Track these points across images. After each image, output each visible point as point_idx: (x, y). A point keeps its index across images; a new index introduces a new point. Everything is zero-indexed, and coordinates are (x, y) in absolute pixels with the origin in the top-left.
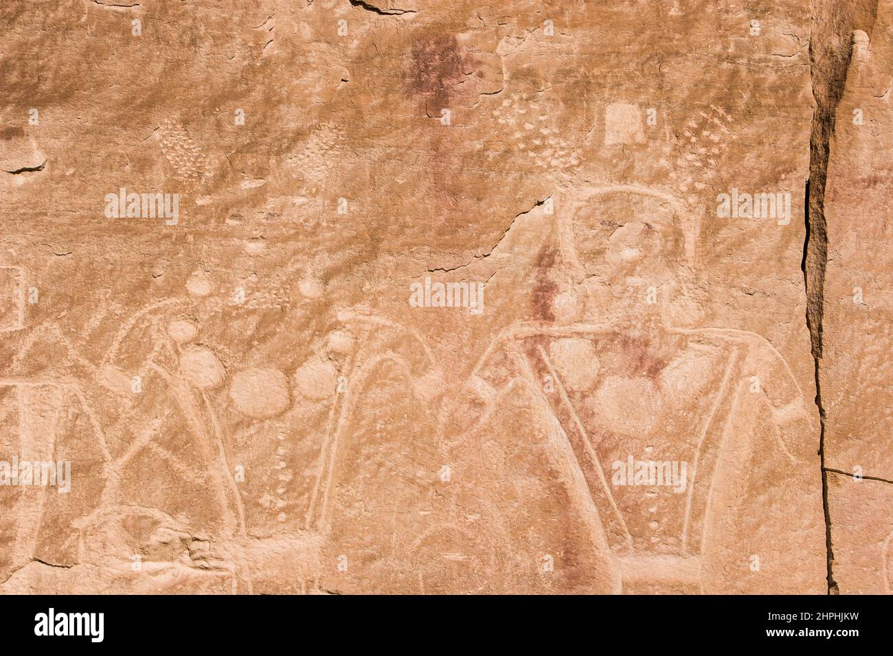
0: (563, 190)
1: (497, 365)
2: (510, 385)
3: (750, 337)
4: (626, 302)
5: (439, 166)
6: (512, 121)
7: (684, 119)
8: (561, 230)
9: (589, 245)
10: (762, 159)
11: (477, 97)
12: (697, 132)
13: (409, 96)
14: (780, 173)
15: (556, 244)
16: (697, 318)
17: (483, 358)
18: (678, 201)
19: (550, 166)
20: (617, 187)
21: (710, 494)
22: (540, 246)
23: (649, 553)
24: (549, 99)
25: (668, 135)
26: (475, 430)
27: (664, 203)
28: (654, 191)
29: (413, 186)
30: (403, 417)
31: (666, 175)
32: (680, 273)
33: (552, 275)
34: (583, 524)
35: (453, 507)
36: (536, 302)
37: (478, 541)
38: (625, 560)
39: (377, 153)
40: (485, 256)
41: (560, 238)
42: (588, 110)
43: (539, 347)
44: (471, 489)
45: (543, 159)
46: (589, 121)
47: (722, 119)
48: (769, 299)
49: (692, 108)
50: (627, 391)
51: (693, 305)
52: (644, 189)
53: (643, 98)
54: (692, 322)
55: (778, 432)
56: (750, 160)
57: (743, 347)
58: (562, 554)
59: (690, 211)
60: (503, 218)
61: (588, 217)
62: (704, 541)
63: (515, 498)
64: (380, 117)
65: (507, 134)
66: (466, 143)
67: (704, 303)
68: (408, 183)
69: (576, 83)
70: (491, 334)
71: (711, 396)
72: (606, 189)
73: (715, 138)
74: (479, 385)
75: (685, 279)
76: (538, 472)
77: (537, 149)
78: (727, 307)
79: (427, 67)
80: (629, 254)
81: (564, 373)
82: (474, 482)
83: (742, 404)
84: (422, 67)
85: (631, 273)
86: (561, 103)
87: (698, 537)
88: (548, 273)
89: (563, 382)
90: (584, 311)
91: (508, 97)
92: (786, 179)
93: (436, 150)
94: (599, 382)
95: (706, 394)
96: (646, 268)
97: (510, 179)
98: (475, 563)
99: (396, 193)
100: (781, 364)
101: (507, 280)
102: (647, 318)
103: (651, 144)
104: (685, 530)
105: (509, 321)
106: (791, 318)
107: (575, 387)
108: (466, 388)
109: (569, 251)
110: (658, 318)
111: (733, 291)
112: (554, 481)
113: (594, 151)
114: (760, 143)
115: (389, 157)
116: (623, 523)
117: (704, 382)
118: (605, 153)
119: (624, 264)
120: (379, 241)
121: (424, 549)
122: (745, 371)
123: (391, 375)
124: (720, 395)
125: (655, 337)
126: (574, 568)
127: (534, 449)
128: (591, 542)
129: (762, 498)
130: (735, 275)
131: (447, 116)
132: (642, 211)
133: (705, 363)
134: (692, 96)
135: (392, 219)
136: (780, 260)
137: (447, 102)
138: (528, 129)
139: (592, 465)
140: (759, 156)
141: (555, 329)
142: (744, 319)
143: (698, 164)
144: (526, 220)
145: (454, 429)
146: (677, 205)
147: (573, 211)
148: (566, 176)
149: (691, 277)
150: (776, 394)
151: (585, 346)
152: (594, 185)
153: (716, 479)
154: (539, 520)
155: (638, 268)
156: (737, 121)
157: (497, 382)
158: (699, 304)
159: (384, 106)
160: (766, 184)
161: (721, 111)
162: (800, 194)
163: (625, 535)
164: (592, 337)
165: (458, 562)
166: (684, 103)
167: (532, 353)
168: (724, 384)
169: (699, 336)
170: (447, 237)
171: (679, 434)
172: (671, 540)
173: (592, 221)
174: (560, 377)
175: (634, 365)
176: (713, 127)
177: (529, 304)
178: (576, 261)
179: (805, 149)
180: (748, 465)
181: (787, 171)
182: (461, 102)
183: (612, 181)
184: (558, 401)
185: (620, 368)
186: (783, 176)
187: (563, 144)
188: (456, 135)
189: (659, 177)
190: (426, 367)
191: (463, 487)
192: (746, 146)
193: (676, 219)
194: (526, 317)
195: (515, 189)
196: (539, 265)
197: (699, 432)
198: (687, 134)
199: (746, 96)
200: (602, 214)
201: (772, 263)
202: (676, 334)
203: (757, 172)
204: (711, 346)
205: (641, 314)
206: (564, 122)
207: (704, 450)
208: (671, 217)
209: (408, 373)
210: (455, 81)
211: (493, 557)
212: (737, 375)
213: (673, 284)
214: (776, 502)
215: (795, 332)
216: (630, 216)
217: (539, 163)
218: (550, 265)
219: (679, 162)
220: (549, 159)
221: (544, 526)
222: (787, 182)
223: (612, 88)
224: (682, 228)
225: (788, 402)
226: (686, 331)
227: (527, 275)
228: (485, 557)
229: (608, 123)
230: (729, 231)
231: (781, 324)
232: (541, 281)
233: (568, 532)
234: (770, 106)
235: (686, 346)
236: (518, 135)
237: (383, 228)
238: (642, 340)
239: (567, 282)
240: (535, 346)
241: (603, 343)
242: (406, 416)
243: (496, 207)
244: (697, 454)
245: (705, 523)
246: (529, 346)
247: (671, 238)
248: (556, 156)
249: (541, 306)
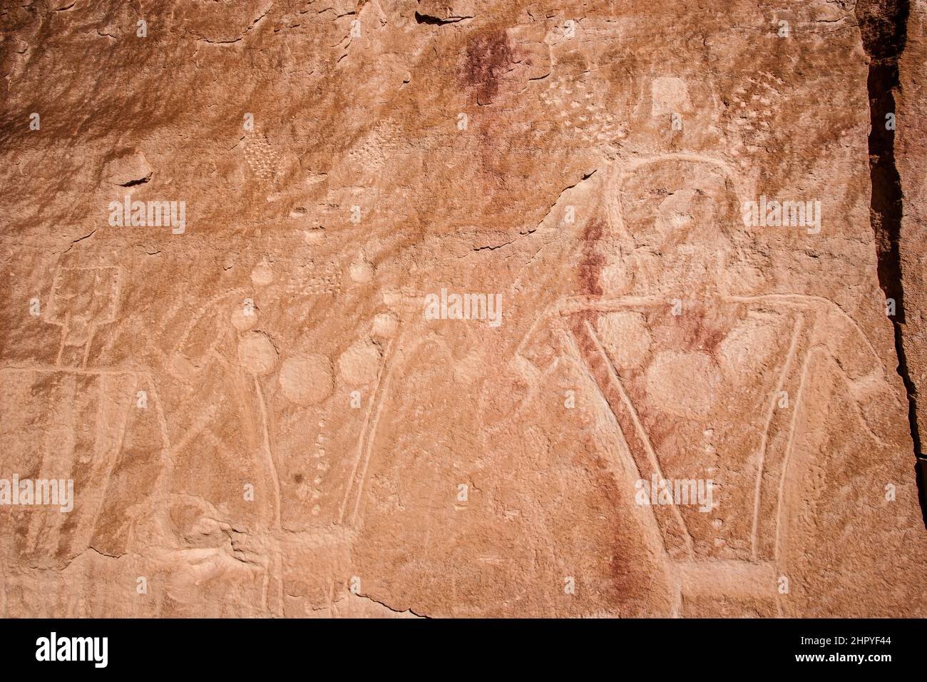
0: (610, 162)
1: (541, 343)
2: (555, 364)
3: (816, 303)
4: (677, 272)
5: (487, 149)
6: (558, 101)
7: (731, 86)
8: (609, 202)
9: (637, 216)
10: (818, 118)
11: (525, 82)
12: (746, 98)
13: (461, 88)
14: (839, 130)
15: (604, 216)
16: (757, 285)
17: (527, 337)
18: (730, 165)
19: (596, 140)
20: (666, 156)
21: (781, 485)
22: (587, 218)
23: (712, 558)
24: (595, 78)
25: (716, 103)
26: (517, 415)
27: (716, 169)
28: (704, 157)
29: (462, 168)
30: (442, 402)
31: (717, 140)
32: (736, 238)
33: (599, 248)
34: (635, 523)
35: (490, 502)
36: (583, 276)
37: (517, 542)
38: (683, 567)
39: (430, 141)
40: (531, 232)
41: (607, 210)
42: (635, 84)
43: (586, 323)
44: (511, 482)
45: (590, 135)
46: (635, 95)
47: (772, 83)
48: (836, 260)
49: (739, 76)
50: (682, 367)
51: (750, 271)
52: (694, 156)
53: (688, 71)
54: (751, 289)
55: (857, 409)
56: (805, 118)
57: (809, 315)
58: (611, 560)
59: (744, 174)
60: (549, 193)
61: (636, 188)
62: (777, 543)
63: (558, 491)
64: (435, 109)
65: (554, 113)
66: (515, 126)
67: (764, 269)
68: (458, 167)
69: (622, 62)
70: (536, 311)
71: (776, 369)
72: (654, 159)
73: (765, 101)
74: (521, 366)
75: (742, 244)
76: (585, 461)
77: (582, 126)
78: (789, 271)
79: (479, 61)
80: (679, 222)
81: (612, 350)
82: (514, 472)
83: (812, 377)
84: (475, 62)
85: (682, 241)
86: (607, 81)
87: (770, 540)
88: (595, 246)
89: (611, 360)
90: (633, 283)
91: (555, 79)
92: (847, 135)
93: (485, 134)
94: (651, 358)
95: (771, 368)
96: (699, 235)
97: (556, 155)
98: (513, 570)
99: (445, 178)
100: (854, 332)
101: (552, 256)
102: (701, 287)
103: (699, 112)
104: (754, 529)
105: (555, 296)
106: (861, 280)
107: (625, 365)
108: (508, 369)
109: (616, 222)
110: (714, 286)
111: (796, 254)
112: (602, 471)
113: (641, 123)
114: (815, 102)
115: (441, 144)
116: (681, 521)
117: (767, 354)
118: (652, 124)
119: (675, 232)
120: (426, 223)
121: (459, 550)
122: (814, 341)
123: (433, 358)
124: (786, 368)
125: (711, 307)
126: (625, 577)
127: (580, 435)
128: (645, 546)
129: (846, 489)
130: (797, 237)
131: (498, 101)
132: (693, 177)
133: (767, 333)
134: (739, 64)
135: (441, 202)
136: (846, 219)
137: (497, 89)
138: (574, 107)
139: (645, 453)
140: (815, 115)
141: (602, 303)
142: (809, 284)
143: (750, 128)
144: (573, 194)
145: (494, 413)
146: (728, 170)
147: (621, 182)
148: (613, 149)
149: (749, 242)
150: (852, 366)
151: (635, 320)
152: (642, 156)
153: (786, 467)
154: (584, 518)
155: (690, 236)
156: (787, 84)
157: (540, 363)
158: (757, 270)
159: (438, 100)
160: (824, 141)
161: (770, 76)
162: (863, 149)
163: (683, 536)
164: (642, 310)
165: (495, 567)
166: (731, 71)
167: (578, 330)
168: (790, 355)
169: (760, 304)
170: (493, 216)
171: (742, 414)
172: (738, 543)
173: (640, 191)
174: (608, 354)
175: (688, 338)
176: (763, 92)
177: (575, 278)
178: (625, 232)
179: (865, 104)
180: (824, 449)
181: (847, 127)
182: (510, 89)
183: (660, 150)
184: (606, 381)
185: (674, 342)
186: (843, 133)
187: (610, 119)
188: (505, 119)
189: (708, 143)
190: (468, 349)
191: (502, 480)
192: (799, 106)
193: (729, 183)
194: (573, 292)
195: (562, 164)
196: (587, 238)
197: (766, 411)
198: (736, 100)
199: (795, 60)
200: (651, 183)
201: (838, 222)
202: (734, 303)
203: (813, 130)
204: (774, 314)
205: (695, 283)
206: (610, 98)
208: (723, 182)
209: (450, 355)
210: (505, 70)
211: (533, 562)
212: (805, 343)
213: (729, 249)
214: (863, 495)
215: (868, 295)
216: (680, 183)
217: (586, 138)
218: (597, 238)
219: (729, 127)
220: (595, 134)
221: (590, 524)
222: (848, 138)
223: (658, 64)
224: (736, 192)
225: (866, 373)
226: (745, 299)
227: (573, 249)
228: (523, 561)
229: (654, 96)
230: (787, 192)
231: (851, 287)
232: (588, 255)
233: (618, 533)
234: (821, 67)
235: (746, 315)
236: (564, 114)
237: (431, 211)
238: (697, 311)
239: (615, 254)
240: (581, 323)
241: (652, 317)
242: (445, 401)
243: (543, 182)
244: (764, 437)
245: (778, 520)
246: (575, 323)
247: (724, 203)
248: (603, 130)
249: (588, 281)
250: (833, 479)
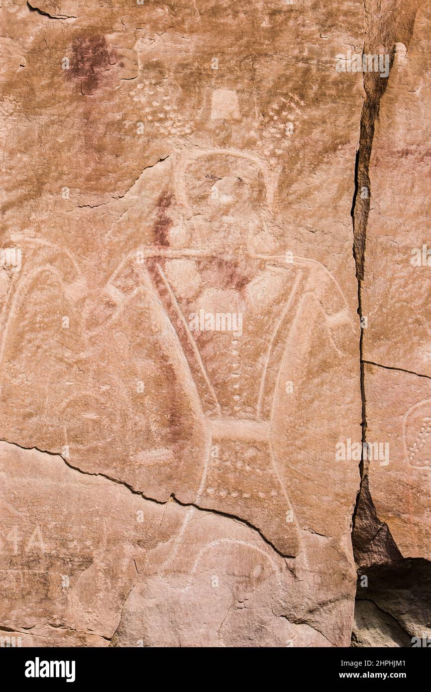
0: (179, 151)
1: (126, 277)
2: (135, 292)
3: (312, 263)
4: (222, 234)
5: (89, 131)
6: (143, 100)
7: (269, 103)
8: (176, 180)
9: (196, 192)
10: (325, 134)
11: (118, 81)
12: (278, 113)
13: (69, 79)
14: (337, 144)
15: (172, 190)
16: (273, 248)
17: (116, 272)
18: (262, 162)
19: (170, 134)
20: (218, 150)
21: (279, 376)
22: (161, 191)
23: (232, 417)
24: (171, 85)
25: (257, 114)
26: (108, 324)
27: (252, 163)
28: (245, 154)
29: (69, 144)
30: (56, 313)
31: (254, 143)
32: (262, 215)
33: (169, 213)
34: (185, 395)
35: (90, 380)
36: (156, 232)
37: (108, 405)
38: (215, 422)
39: (44, 119)
40: (120, 197)
41: (175, 186)
42: (199, 93)
43: (157, 265)
44: (104, 367)
45: (166, 128)
46: (199, 102)
47: (297, 104)
48: (326, 236)
49: (276, 95)
50: (220, 299)
51: (270, 238)
52: (238, 152)
53: (240, 86)
54: (269, 250)
55: (330, 333)
56: (316, 134)
57: (306, 270)
58: (169, 417)
59: (271, 170)
60: (134, 170)
61: (196, 172)
62: (273, 411)
63: (136, 374)
64: (47, 93)
65: (140, 109)
66: (109, 115)
67: (279, 238)
68: (66, 142)
69: (192, 74)
70: (123, 254)
71: (281, 305)
72: (210, 152)
73: (291, 117)
74: (112, 291)
75: (266, 219)
76: (153, 356)
77: (161, 120)
78: (295, 240)
79: (82, 58)
80: (226, 199)
81: (175, 285)
82: (106, 362)
83: (304, 311)
84: (79, 57)
85: (226, 213)
86: (180, 88)
87: (268, 408)
88: (165, 211)
89: (174, 291)
90: (191, 240)
91: (141, 82)
92: (342, 149)
93: (88, 119)
94: (200, 292)
95: (278, 303)
96: (237, 210)
97: (140, 141)
98: (105, 421)
99: (57, 149)
100: (333, 284)
101: (136, 216)
102: (237, 247)
103: (244, 120)
104: (259, 402)
105: (136, 245)
106: (341, 250)
107: (183, 295)
108: (103, 293)
109: (181, 195)
110: (245, 247)
111: (301, 229)
112: (165, 363)
113: (202, 124)
114: (324, 122)
115: (53, 123)
116: (214, 395)
117: (276, 295)
118: (211, 126)
119: (222, 207)
120: (43, 183)
121: (68, 409)
122: (307, 287)
123: (49, 282)
124: (288, 305)
125: (242, 260)
126: (177, 427)
127: (151, 340)
128: (190, 408)
129: (316, 381)
130: (302, 217)
131: (98, 93)
132: (236, 168)
133: (278, 281)
134: (277, 85)
135: (53, 168)
136: (335, 208)
137: (97, 84)
138: (155, 105)
139: (193, 353)
140: (323, 132)
141: (169, 252)
142: (307, 250)
143: (278, 136)
144: (151, 172)
145: (93, 323)
146: (262, 165)
147: (186, 166)
148: (182, 141)
149: (271, 218)
150: (329, 306)
151: (191, 265)
152: (201, 148)
153: (283, 366)
154: (153, 391)
155: (232, 210)
156: (308, 106)
157: (126, 290)
158: (275, 238)
159: (50, 85)
160: (327, 152)
161: (296, 98)
162: (352, 160)
163: (215, 404)
164: (196, 259)
165: (93, 420)
166: (270, 91)
167: (152, 269)
168: (291, 297)
169: (275, 261)
170: (92, 183)
171: (257, 332)
172: (249, 409)
173: (199, 174)
174: (172, 287)
175: (226, 280)
176: (290, 109)
177: (151, 233)
178: (187, 203)
179: (357, 128)
180: (306, 356)
181: (343, 144)
182: (106, 85)
183: (215, 146)
184: (169, 305)
185: (216, 283)
186: (340, 147)
187: (180, 118)
188: (102, 108)
189: (249, 144)
190: (74, 277)
191: (98, 365)
192: (313, 124)
193: (260, 175)
194: (149, 243)
195: (144, 150)
196: (159, 205)
197: (272, 331)
198: (271, 114)
199: (315, 87)
200: (207, 169)
201: (330, 210)
202: (257, 259)
203: (321, 143)
204: (282, 269)
205: (232, 243)
206: (181, 102)
207: (275, 344)
208: (257, 174)
209: (61, 280)
210: (103, 69)
211: (118, 417)
212: (301, 290)
213: (257, 222)
214: (326, 384)
215: (344, 261)
216: (227, 171)
217: (162, 131)
218: (168, 205)
219: (264, 134)
220: (169, 128)
221: (156, 395)
222: (342, 151)
223: (217, 78)
224: (265, 182)
225: (337, 311)
226: (266, 257)
227: (150, 212)
228: (112, 417)
229: (213, 104)
230: (299, 185)
231: (334, 254)
232: (160, 217)
233: (174, 401)
234: (332, 95)
235: (265, 268)
236: (148, 110)
237: (47, 175)
238: (233, 262)
239: (179, 219)
240: (154, 264)
241: (205, 263)
242: (58, 312)
243: (129, 162)
244: (270, 347)
245: (274, 397)
246: (150, 264)
247: (256, 189)
248: (175, 126)
249: (160, 235)
250: (311, 374)
